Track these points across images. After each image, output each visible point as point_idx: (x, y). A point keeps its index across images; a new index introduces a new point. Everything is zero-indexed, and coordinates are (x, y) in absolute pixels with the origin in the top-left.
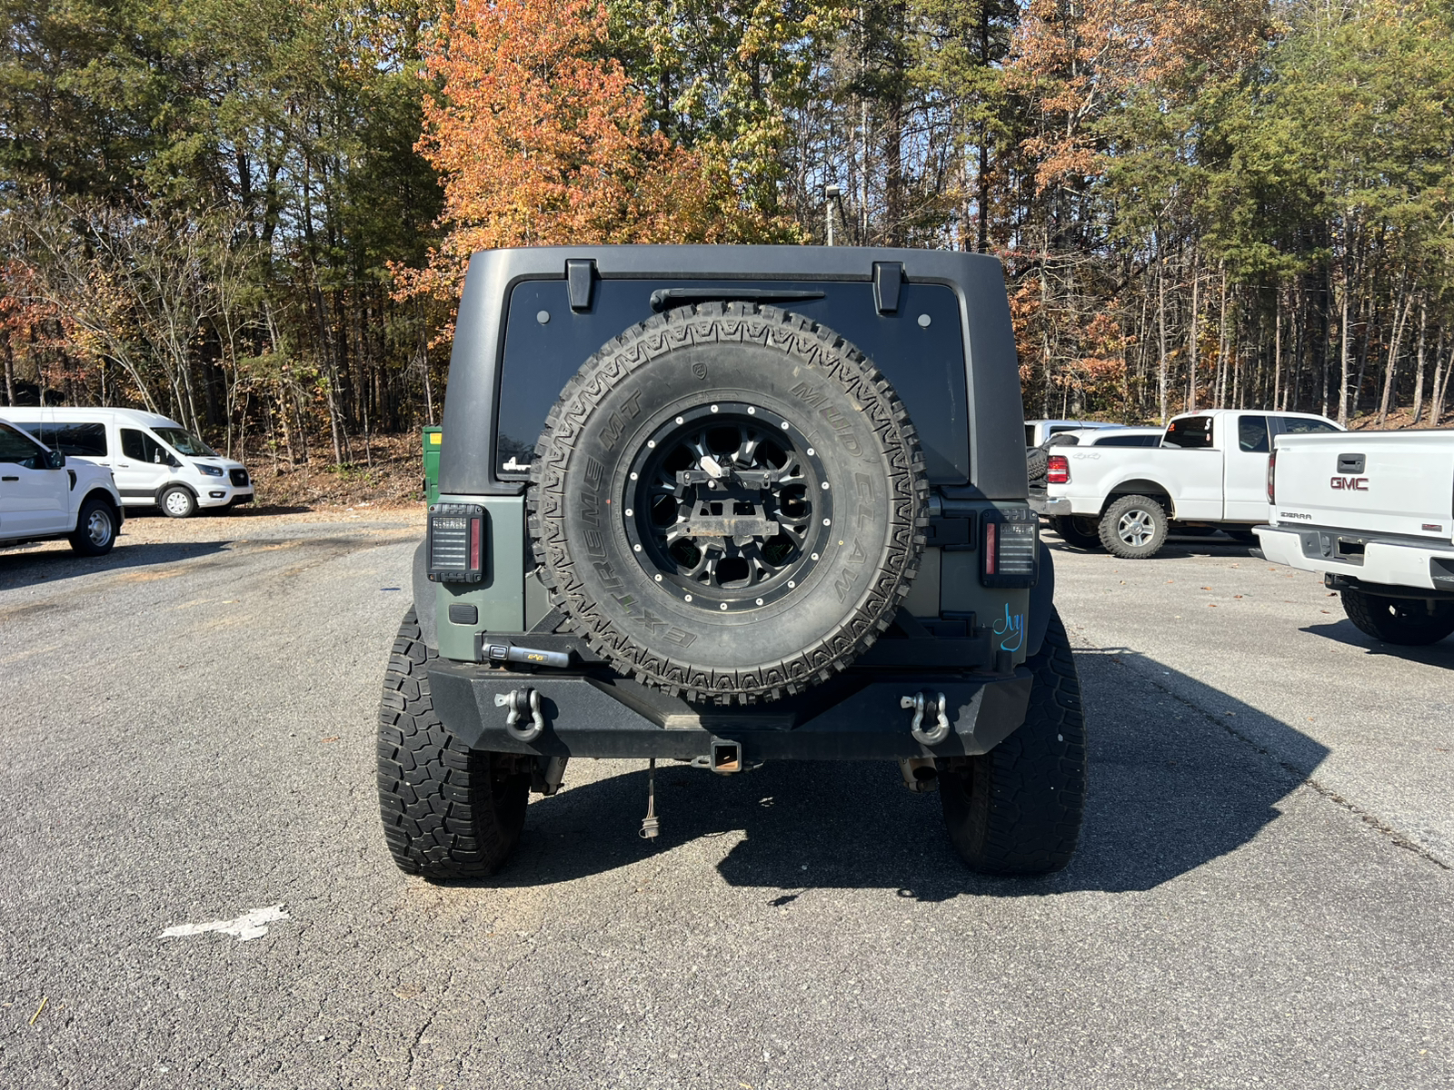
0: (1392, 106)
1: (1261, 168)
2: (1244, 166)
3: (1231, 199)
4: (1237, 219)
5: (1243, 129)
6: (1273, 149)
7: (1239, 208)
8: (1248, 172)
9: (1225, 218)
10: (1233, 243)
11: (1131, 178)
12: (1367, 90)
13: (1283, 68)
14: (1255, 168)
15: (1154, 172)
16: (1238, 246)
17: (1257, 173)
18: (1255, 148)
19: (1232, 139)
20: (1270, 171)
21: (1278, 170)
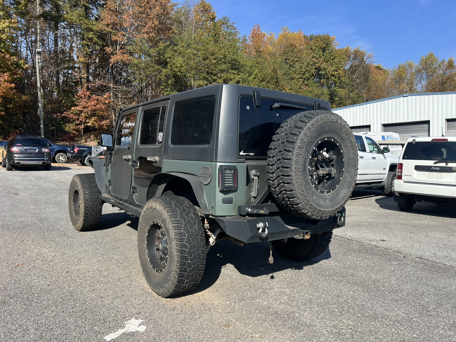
0: (205, 59)
1: (176, 70)
2: (171, 68)
3: (168, 77)
4: (170, 83)
5: (170, 58)
6: (179, 65)
7: (170, 80)
8: (172, 70)
9: (166, 82)
10: (169, 90)
11: (140, 66)
12: (199, 54)
13: (178, 42)
14: (174, 70)
15: (147, 66)
16: (169, 91)
17: (175, 71)
18: (174, 64)
19: (168, 60)
20: (178, 71)
21: (180, 72)
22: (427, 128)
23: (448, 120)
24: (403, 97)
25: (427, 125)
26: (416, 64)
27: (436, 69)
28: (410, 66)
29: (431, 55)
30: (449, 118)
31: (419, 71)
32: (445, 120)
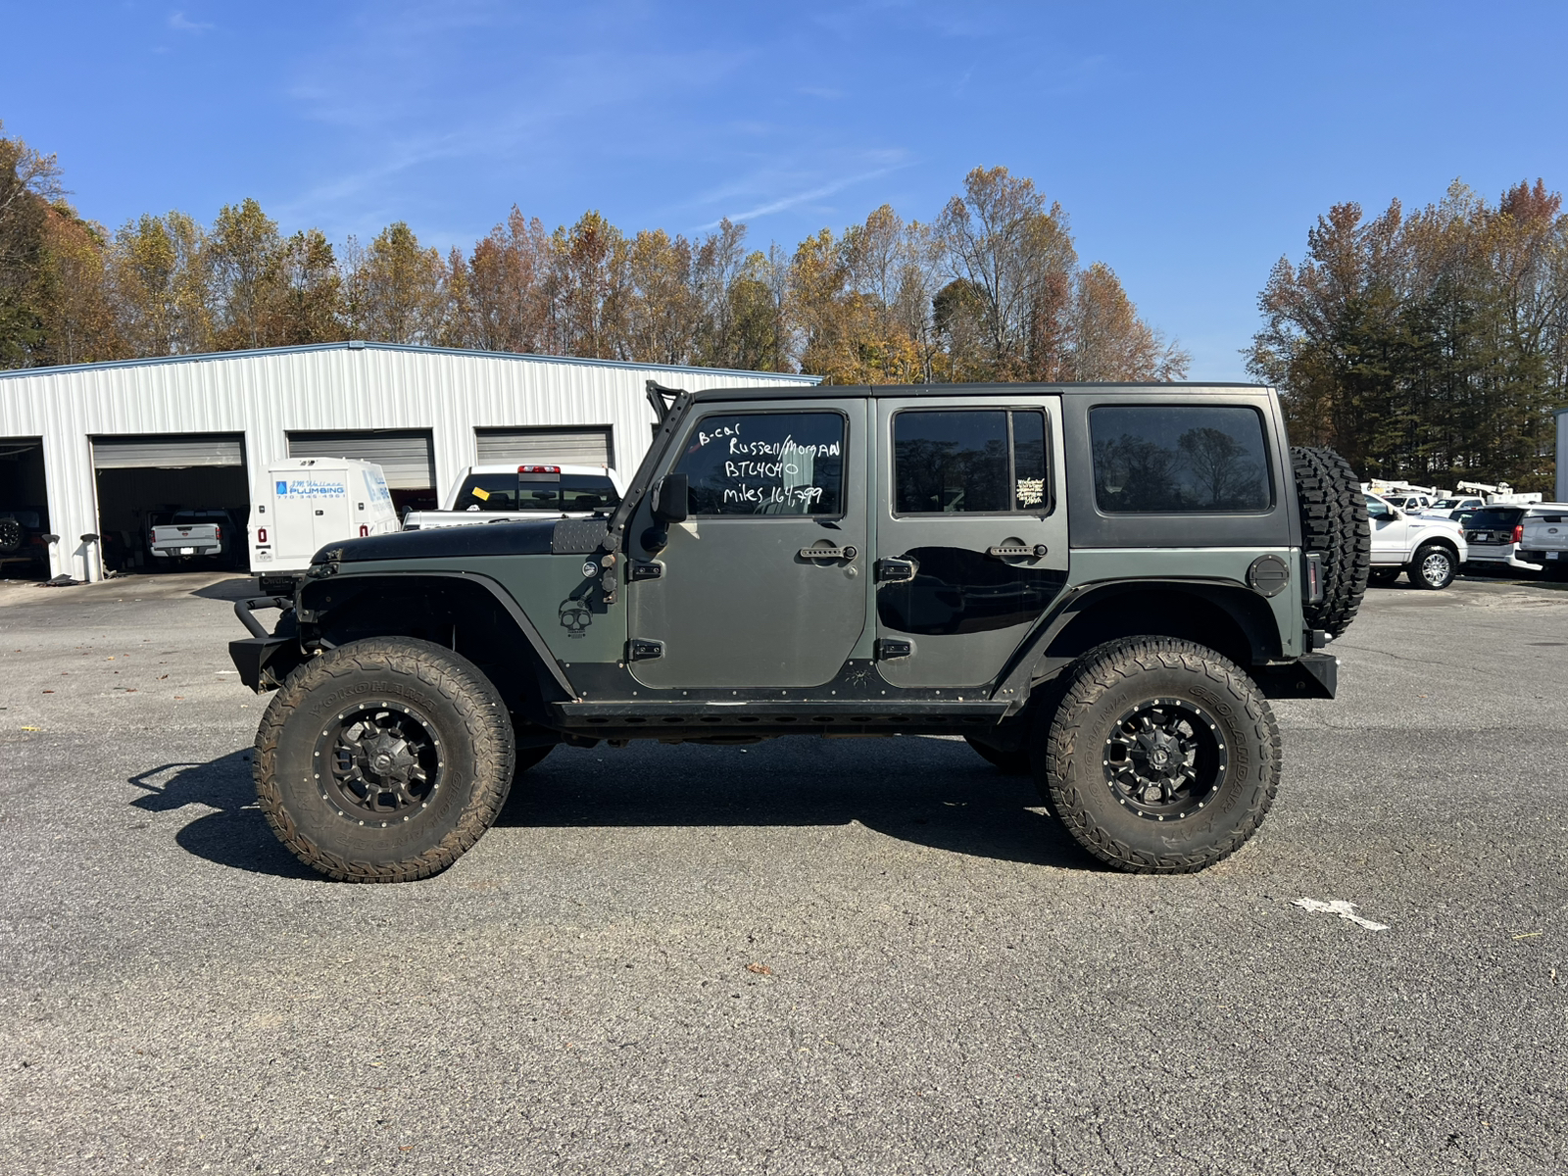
22: (425, 451)
23: (481, 432)
24: (349, 348)
25: (423, 443)
26: (206, 228)
27: (280, 259)
28: (182, 229)
29: (251, 210)
30: (484, 424)
31: (215, 253)
32: (472, 431)
